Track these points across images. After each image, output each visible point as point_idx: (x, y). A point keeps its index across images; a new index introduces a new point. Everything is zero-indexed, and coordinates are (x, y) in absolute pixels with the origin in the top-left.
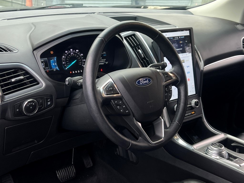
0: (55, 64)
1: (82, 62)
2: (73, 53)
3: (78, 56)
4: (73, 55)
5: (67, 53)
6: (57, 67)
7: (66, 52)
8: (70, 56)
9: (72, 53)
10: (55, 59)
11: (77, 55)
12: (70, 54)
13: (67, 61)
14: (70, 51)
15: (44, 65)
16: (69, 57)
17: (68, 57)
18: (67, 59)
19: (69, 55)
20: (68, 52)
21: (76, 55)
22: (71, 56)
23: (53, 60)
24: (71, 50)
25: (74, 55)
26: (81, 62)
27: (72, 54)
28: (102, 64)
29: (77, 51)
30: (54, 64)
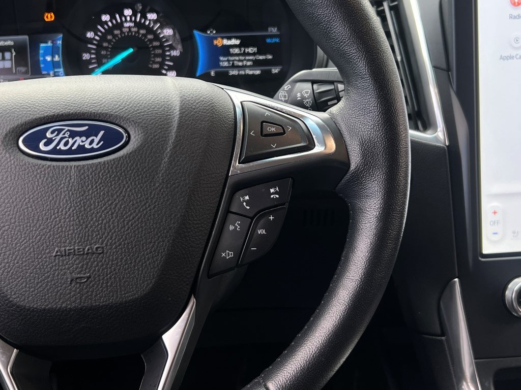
0: (57, 58)
1: (164, 60)
2: (132, 25)
3: (150, 37)
4: (130, 30)
5: (106, 23)
6: (59, 67)
7: (105, 18)
8: (117, 35)
9: (126, 25)
10: (60, 42)
11: (150, 30)
12: (120, 26)
13: (103, 52)
14: (122, 14)
15: (11, 59)
16: (114, 36)
17: (109, 37)
18: (105, 44)
19: (117, 32)
20: (111, 21)
21: (142, 32)
22: (122, 32)
23: (50, 44)
24: (128, 12)
25: (138, 32)
26: (159, 60)
27: (129, 28)
28: (253, 75)
29: (152, 16)
30: (53, 57)
